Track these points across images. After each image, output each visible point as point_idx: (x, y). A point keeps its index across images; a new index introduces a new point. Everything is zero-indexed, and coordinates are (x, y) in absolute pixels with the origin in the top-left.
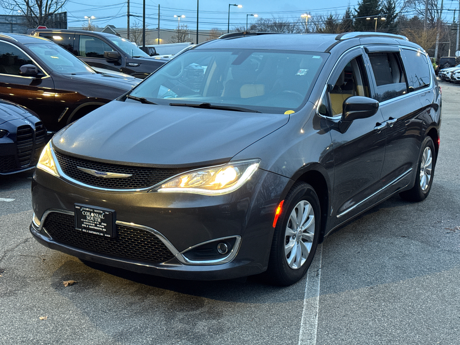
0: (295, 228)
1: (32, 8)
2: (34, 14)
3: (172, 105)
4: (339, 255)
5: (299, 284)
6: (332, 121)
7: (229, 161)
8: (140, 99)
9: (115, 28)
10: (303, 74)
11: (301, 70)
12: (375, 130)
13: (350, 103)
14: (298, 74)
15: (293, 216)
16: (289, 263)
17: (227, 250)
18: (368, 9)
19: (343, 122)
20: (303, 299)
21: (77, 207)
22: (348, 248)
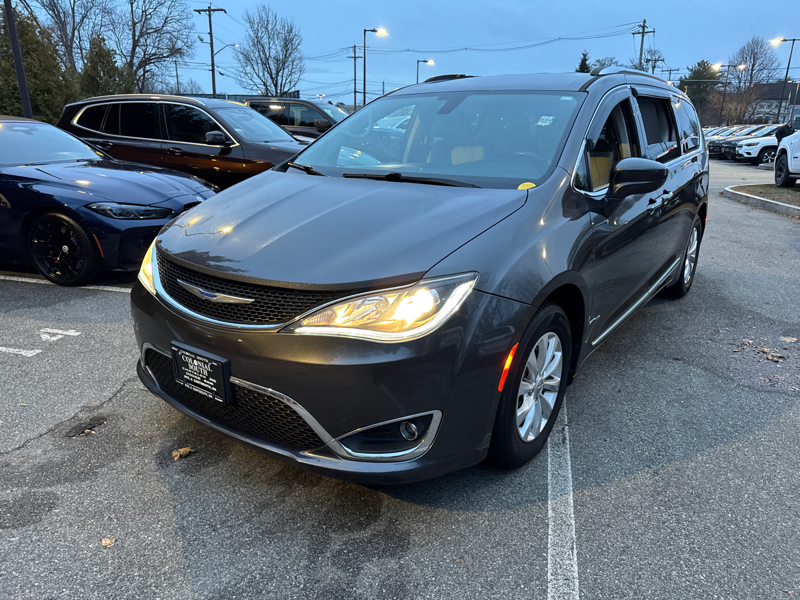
0: (534, 377)
1: (269, 88)
2: (270, 92)
3: (346, 176)
4: (591, 395)
5: (536, 462)
6: (593, 199)
7: (421, 279)
8: (304, 167)
9: (344, 104)
10: (547, 124)
11: (543, 117)
12: (648, 210)
13: (622, 169)
14: (540, 123)
15: (531, 362)
16: (523, 436)
17: (416, 433)
19: (609, 201)
20: (546, 500)
21: (173, 348)
22: (602, 380)
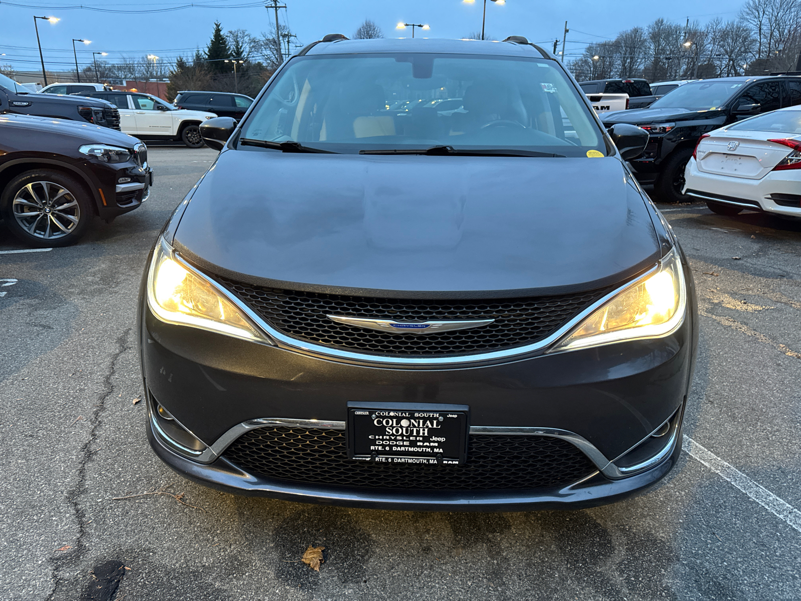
3: (363, 152)
7: (660, 259)
10: (554, 91)
17: (669, 428)
18: (218, 53)
20: (687, 454)
21: (359, 412)
